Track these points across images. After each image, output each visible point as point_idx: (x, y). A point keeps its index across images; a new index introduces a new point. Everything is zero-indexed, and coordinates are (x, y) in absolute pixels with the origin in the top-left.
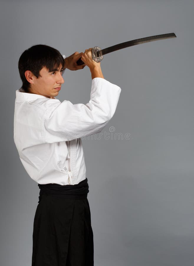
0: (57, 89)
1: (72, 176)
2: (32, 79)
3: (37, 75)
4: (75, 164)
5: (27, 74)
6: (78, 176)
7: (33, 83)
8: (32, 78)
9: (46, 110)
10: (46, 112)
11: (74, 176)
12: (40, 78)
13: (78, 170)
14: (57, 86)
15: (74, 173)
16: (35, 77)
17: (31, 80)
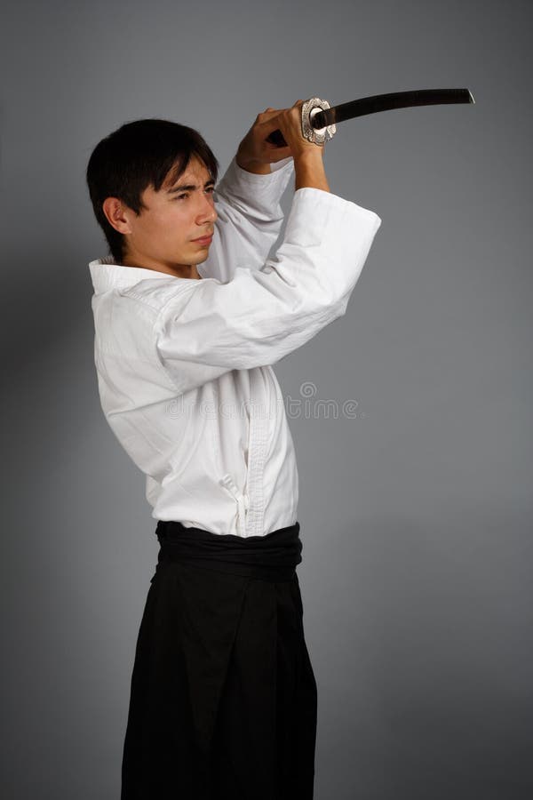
0: (201, 241)
1: (248, 507)
2: (124, 221)
3: (137, 206)
4: (261, 473)
5: (109, 209)
6: (266, 510)
7: (130, 232)
8: (125, 217)
9: (161, 308)
10: (160, 315)
11: (255, 509)
12: (146, 214)
13: (269, 491)
14: (198, 232)
15: (256, 501)
16: (133, 212)
17: (122, 224)
